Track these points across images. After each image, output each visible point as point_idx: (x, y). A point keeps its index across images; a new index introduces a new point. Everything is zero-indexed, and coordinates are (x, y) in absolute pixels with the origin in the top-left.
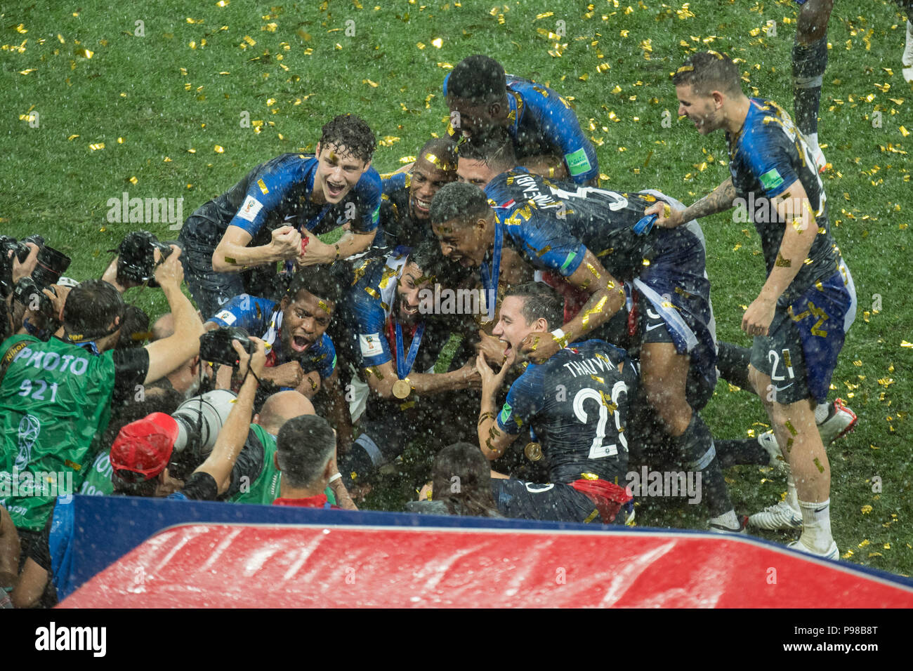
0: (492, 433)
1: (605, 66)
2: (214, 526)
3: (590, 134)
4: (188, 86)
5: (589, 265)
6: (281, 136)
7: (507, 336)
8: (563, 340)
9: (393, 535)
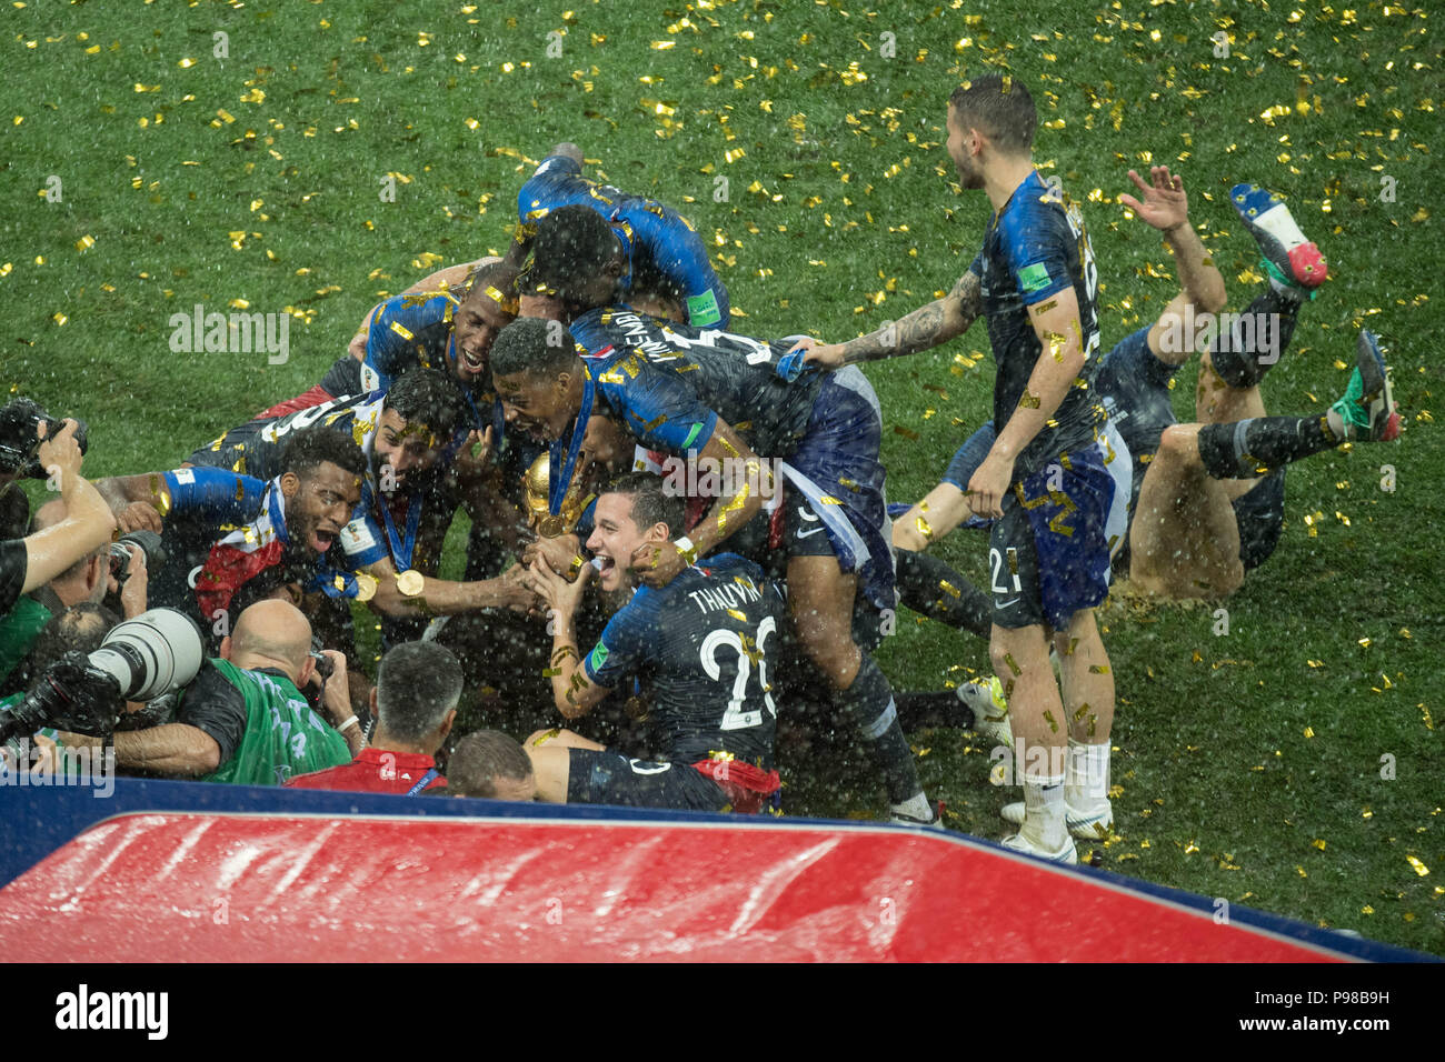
0: (576, 681)
1: (739, 153)
2: (176, 816)
3: (716, 249)
4: (137, 182)
5: (722, 440)
6: (270, 254)
7: (608, 551)
8: (690, 553)
9: (433, 829)
